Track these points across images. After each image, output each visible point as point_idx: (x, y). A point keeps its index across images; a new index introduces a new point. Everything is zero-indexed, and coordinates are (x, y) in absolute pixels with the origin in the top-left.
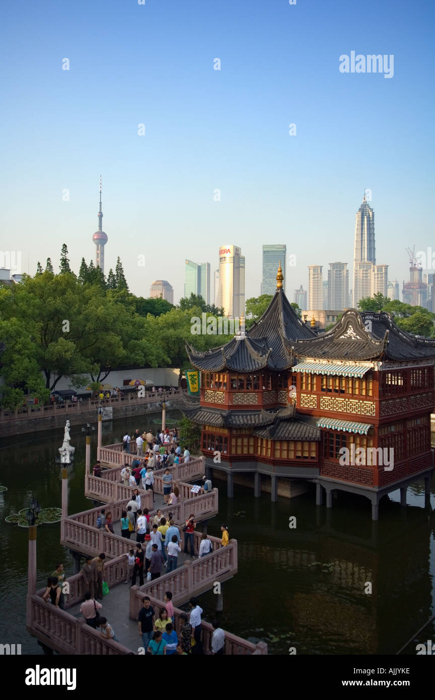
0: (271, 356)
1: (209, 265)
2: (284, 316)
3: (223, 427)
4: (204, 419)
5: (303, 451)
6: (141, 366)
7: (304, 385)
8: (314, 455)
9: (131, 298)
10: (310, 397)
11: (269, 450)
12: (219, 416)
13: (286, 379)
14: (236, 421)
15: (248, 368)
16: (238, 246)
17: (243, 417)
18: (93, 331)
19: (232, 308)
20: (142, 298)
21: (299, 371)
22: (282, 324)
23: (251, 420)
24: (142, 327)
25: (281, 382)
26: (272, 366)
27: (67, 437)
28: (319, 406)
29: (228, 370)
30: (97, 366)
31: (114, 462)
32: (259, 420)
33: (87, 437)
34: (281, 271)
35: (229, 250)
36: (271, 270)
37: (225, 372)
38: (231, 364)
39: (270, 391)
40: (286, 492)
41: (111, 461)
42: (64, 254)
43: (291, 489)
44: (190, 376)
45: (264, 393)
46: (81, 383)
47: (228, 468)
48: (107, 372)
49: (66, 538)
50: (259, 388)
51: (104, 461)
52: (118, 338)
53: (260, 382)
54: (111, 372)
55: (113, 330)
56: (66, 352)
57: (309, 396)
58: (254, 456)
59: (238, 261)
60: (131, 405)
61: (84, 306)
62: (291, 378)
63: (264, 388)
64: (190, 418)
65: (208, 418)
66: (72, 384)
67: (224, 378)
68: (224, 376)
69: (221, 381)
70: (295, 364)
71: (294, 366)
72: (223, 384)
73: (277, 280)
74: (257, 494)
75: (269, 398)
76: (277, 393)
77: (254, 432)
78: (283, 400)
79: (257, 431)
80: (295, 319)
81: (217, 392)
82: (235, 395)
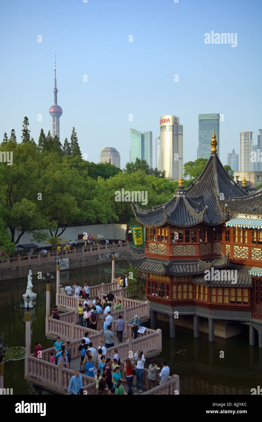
0: (207, 212)
1: (151, 133)
2: (218, 177)
3: (165, 275)
4: (148, 268)
5: (236, 297)
6: (93, 222)
7: (237, 238)
8: (246, 300)
9: (83, 163)
10: (242, 248)
11: (206, 296)
12: (162, 265)
13: (221, 233)
14: (176, 270)
15: (186, 223)
16: (177, 116)
17: (182, 266)
18: (51, 192)
19: (172, 170)
20: (93, 163)
21: (232, 226)
22: (216, 184)
23: (190, 269)
24: (93, 188)
25: (216, 236)
26: (208, 221)
27: (30, 284)
28: (250, 256)
29: (169, 225)
30: (55, 223)
31: (70, 306)
32: (197, 269)
33: (47, 284)
34: (215, 137)
35: (168, 119)
36: (206, 136)
37: (166, 227)
38: (172, 220)
39: (206, 243)
40: (222, 333)
41: (68, 306)
42: (25, 126)
43: (226, 331)
44: (135, 231)
45: (201, 245)
46: (41, 238)
47: (170, 311)
49: (29, 373)
50: (196, 241)
51: (62, 305)
52: (73, 198)
53: (197, 236)
54: (67, 228)
55: (68, 191)
56: (28, 210)
58: (193, 301)
59: (177, 129)
60: (85, 256)
61: (43, 171)
62: (225, 232)
63: (201, 241)
64: (136, 267)
65: (152, 267)
66: (33, 238)
67: (165, 233)
68: (165, 230)
69: (163, 235)
70: (228, 220)
71: (228, 221)
72: (164, 238)
73: (212, 145)
74: (196, 335)
75: (206, 250)
76: (212, 245)
77: (193, 280)
78: (218, 252)
79: (196, 278)
80: (228, 179)
81: (159, 245)
82: (175, 247)
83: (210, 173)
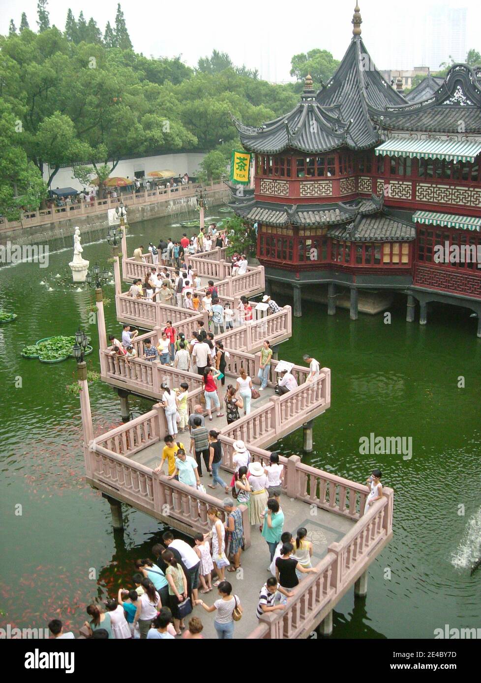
2: (363, 74)
3: (287, 227)
4: (261, 217)
5: (391, 255)
8: (405, 260)
10: (403, 184)
12: (283, 213)
14: (305, 219)
15: (320, 147)
17: (313, 213)
22: (362, 86)
23: (325, 216)
27: (78, 247)
28: (414, 195)
29: (293, 150)
32: (334, 217)
38: (297, 143)
39: (348, 177)
40: (368, 307)
43: (374, 303)
45: (341, 180)
47: (293, 279)
48: (115, 162)
49: (108, 373)
53: (336, 166)
54: (120, 162)
57: (401, 183)
58: (328, 264)
60: (149, 203)
62: (377, 160)
65: (266, 216)
70: (381, 142)
72: (285, 170)
73: (352, 22)
74: (331, 311)
75: (347, 187)
76: (357, 180)
77: (328, 232)
78: (365, 190)
79: (333, 230)
80: (378, 78)
81: (278, 181)
82: (302, 184)
83: (351, 68)
